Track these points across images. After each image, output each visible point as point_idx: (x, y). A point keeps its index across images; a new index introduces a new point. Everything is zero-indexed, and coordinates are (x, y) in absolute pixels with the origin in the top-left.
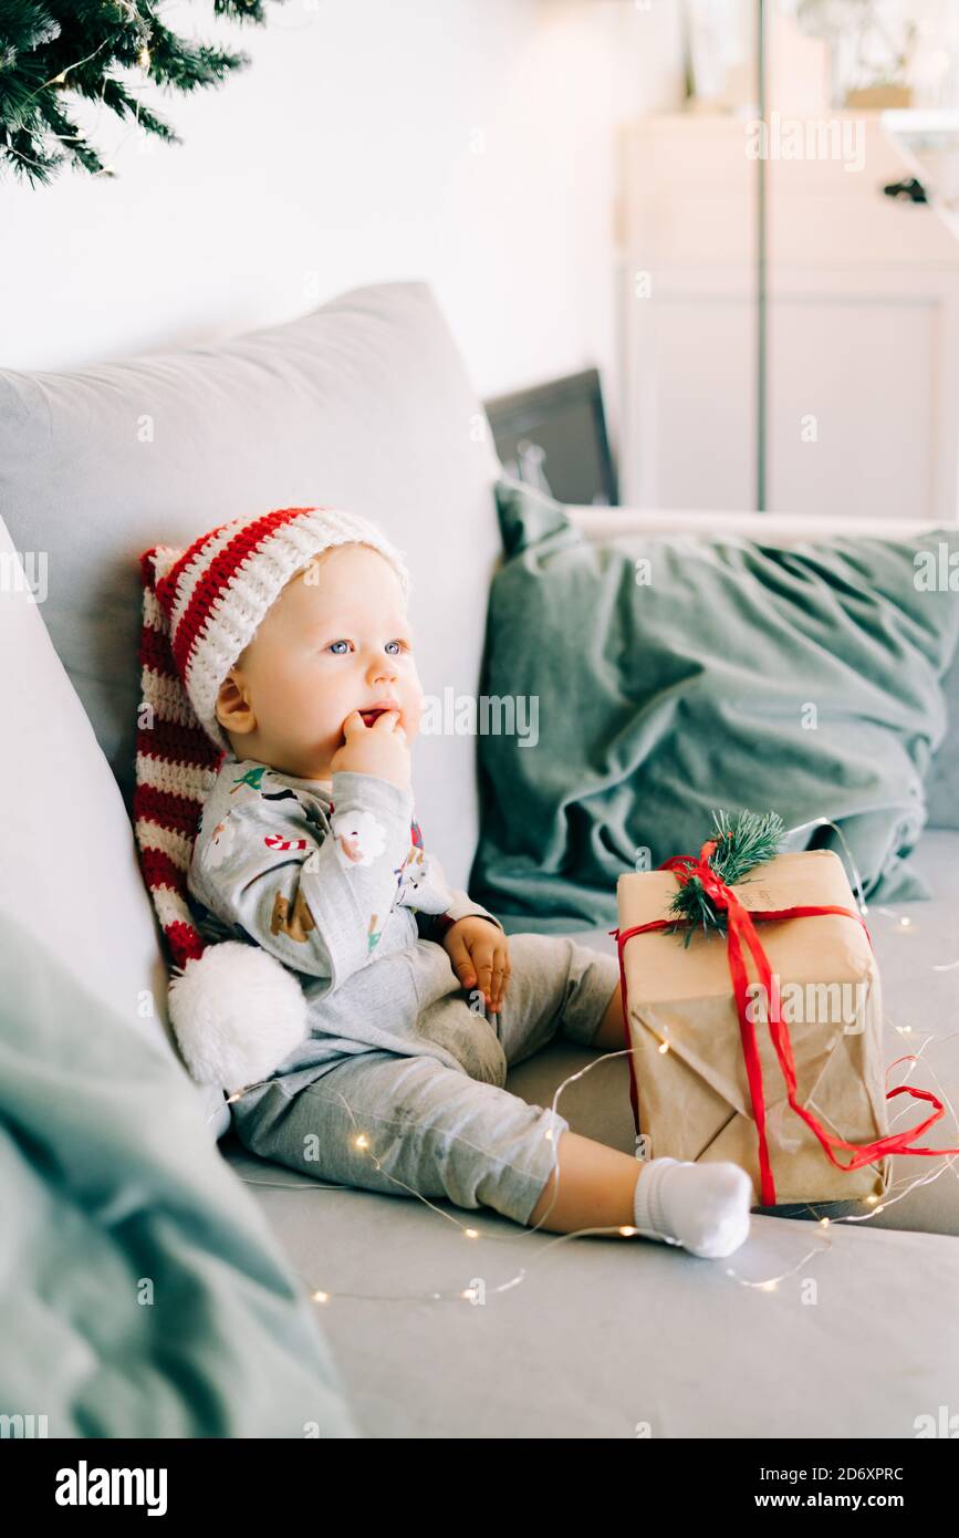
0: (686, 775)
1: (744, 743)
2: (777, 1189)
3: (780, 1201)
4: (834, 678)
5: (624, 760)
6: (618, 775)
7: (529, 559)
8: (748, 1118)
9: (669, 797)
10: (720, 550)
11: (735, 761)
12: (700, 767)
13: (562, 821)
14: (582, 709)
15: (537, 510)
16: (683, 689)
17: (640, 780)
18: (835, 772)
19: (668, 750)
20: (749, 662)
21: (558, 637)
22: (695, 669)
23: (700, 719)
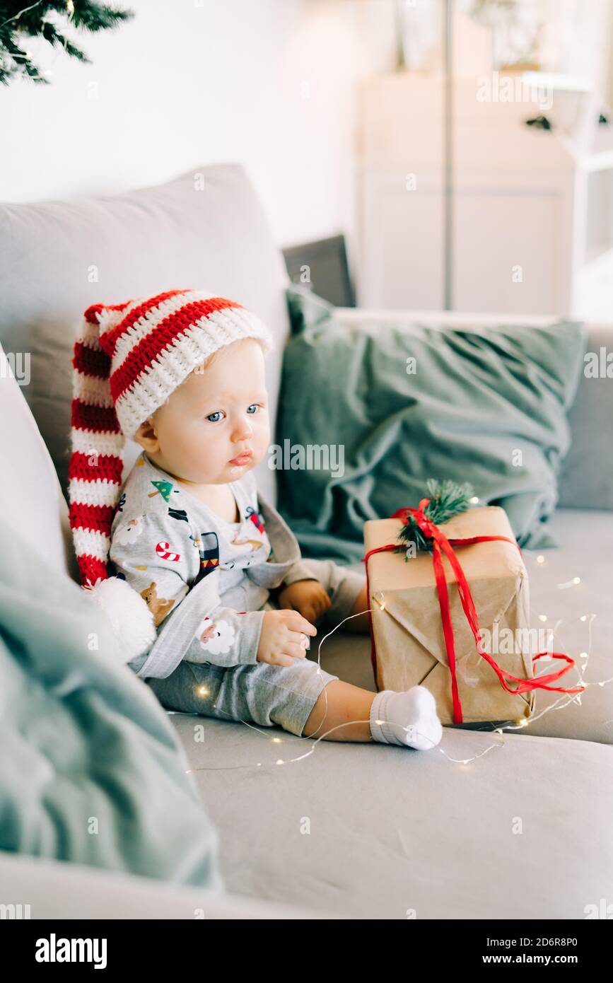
0: (407, 468)
1: (443, 448)
2: (464, 712)
3: (465, 721)
4: (498, 409)
5: (368, 457)
6: (364, 467)
7: (307, 335)
8: (446, 666)
9: (397, 483)
10: (428, 332)
11: (438, 460)
12: (415, 463)
13: (329, 496)
14: (342, 427)
15: (312, 307)
16: (405, 414)
17: (378, 472)
18: (500, 467)
19: (395, 453)
20: (446, 398)
21: (326, 383)
22: (411, 402)
23: (416, 434)
